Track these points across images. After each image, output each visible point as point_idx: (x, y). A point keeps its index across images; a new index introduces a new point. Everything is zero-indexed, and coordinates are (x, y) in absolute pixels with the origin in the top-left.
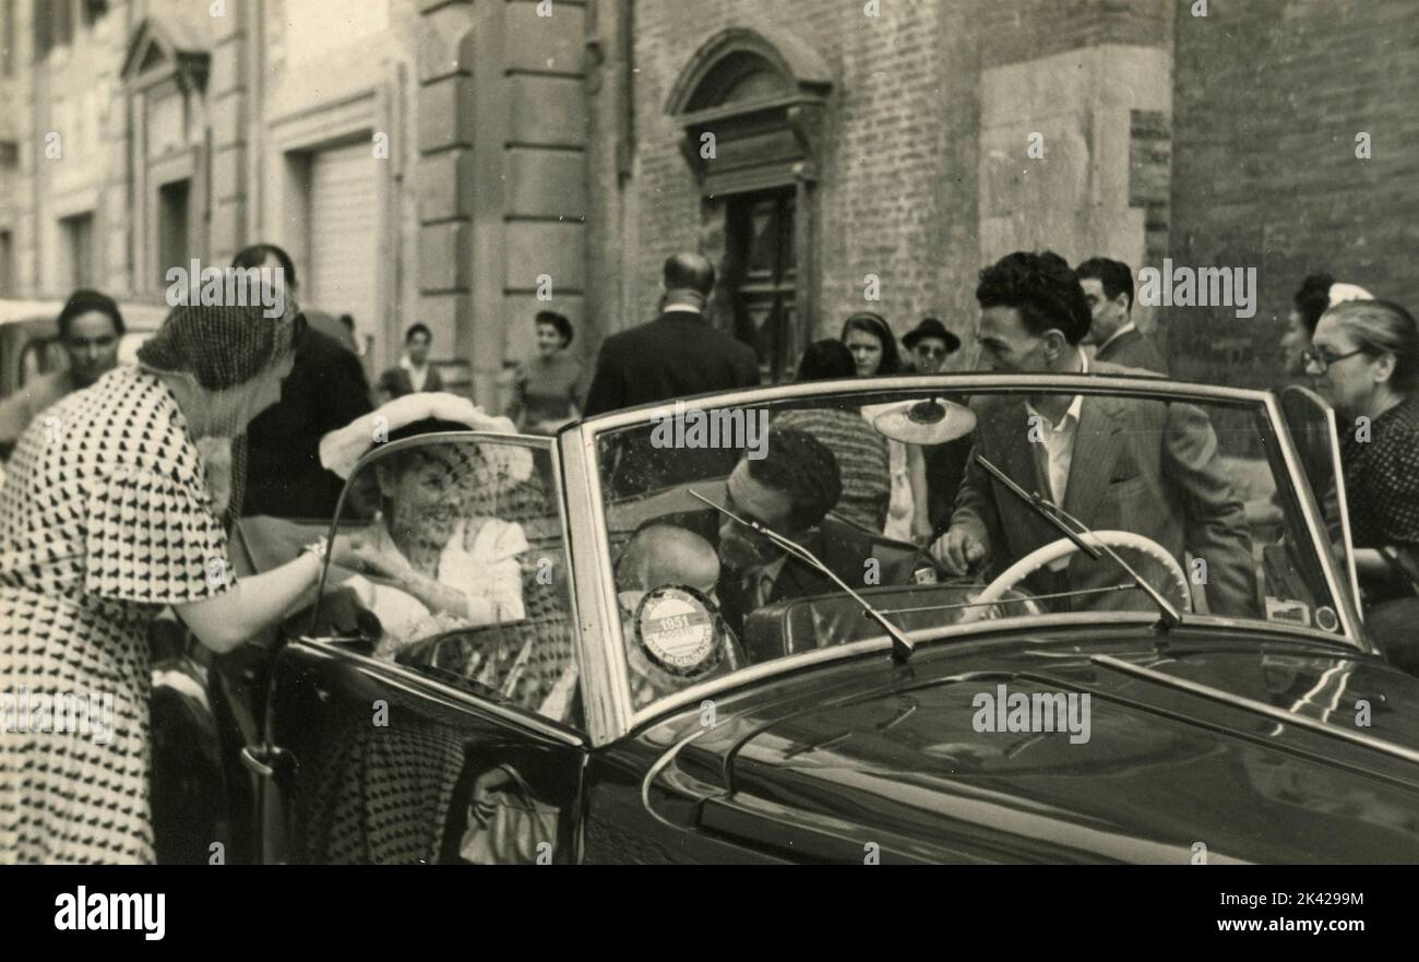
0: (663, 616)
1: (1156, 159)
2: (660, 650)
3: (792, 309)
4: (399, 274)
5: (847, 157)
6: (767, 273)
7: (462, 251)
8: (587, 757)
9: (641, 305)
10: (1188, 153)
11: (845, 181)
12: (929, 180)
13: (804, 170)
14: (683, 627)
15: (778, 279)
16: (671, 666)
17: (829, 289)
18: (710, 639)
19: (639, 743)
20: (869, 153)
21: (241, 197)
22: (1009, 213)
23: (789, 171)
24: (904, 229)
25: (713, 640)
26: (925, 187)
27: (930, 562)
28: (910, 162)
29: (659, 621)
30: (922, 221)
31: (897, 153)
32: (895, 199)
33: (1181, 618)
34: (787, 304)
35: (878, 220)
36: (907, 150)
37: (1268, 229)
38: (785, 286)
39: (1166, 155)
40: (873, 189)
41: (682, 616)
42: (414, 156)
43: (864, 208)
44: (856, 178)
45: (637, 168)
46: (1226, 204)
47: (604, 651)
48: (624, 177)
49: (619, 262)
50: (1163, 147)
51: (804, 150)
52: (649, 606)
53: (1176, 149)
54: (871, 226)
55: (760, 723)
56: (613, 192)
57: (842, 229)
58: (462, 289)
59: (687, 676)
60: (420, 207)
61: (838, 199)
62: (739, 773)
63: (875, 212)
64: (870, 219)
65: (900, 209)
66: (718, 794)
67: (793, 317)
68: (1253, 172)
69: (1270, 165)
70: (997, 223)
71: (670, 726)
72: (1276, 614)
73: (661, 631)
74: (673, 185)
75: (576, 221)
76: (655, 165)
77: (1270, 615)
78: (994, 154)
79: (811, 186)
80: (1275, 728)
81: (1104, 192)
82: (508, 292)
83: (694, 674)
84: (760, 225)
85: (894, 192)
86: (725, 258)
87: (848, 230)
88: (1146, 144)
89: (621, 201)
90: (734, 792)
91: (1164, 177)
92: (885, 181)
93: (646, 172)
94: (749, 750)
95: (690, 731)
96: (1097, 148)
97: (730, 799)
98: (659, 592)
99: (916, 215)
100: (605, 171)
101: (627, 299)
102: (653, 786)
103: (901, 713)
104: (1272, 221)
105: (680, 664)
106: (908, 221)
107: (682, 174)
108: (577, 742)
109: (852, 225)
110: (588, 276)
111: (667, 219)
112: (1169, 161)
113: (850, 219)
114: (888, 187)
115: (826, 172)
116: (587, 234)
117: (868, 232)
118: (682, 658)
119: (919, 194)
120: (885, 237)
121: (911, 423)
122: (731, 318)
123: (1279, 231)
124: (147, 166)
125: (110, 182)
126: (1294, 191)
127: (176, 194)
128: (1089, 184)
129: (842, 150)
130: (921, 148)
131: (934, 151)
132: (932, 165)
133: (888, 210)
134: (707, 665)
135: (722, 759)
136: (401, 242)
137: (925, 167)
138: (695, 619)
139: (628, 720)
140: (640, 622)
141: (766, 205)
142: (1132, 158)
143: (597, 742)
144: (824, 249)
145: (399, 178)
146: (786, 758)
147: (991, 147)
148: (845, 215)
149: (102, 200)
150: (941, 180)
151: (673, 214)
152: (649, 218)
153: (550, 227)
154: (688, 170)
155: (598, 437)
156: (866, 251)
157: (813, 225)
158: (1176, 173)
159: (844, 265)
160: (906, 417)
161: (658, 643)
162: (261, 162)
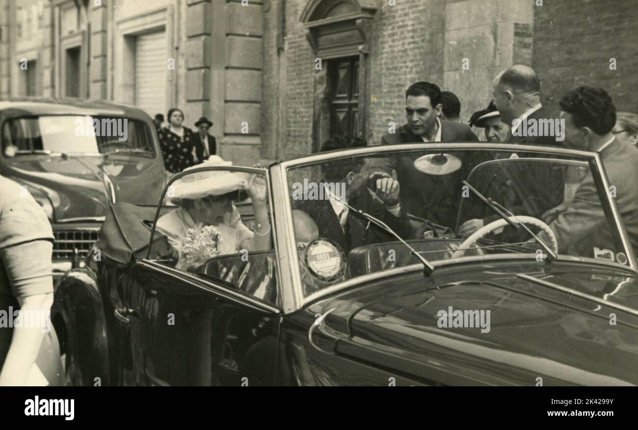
0: (318, 253)
1: (526, 46)
2: (316, 269)
3: (357, 111)
4: (177, 92)
5: (383, 43)
6: (345, 95)
7: (206, 82)
8: (282, 319)
9: (287, 108)
10: (540, 43)
11: (382, 54)
12: (421, 54)
13: (363, 48)
14: (327, 258)
15: (350, 98)
16: (321, 276)
17: (374, 103)
18: (339, 265)
19: (306, 312)
20: (393, 41)
21: (104, 56)
22: (458, 70)
23: (357, 48)
24: (409, 76)
25: (341, 265)
26: (419, 57)
27: (430, 227)
28: (412, 46)
29: (316, 255)
30: (417, 73)
31: (407, 41)
32: (405, 62)
33: (557, 257)
34: (354, 109)
35: (397, 72)
36: (411, 40)
37: (576, 78)
38: (353, 101)
39: (530, 44)
40: (394, 58)
41: (326, 253)
42: (184, 39)
43: (391, 66)
44: (387, 52)
45: (286, 47)
46: (557, 67)
47: (290, 269)
48: (280, 50)
49: (278, 89)
50: (529, 40)
51: (363, 40)
52: (311, 248)
53: (535, 42)
54: (394, 74)
55: (361, 304)
56: (275, 57)
57: (380, 76)
58: (206, 100)
59: (329, 281)
60: (186, 62)
61: (379, 62)
62: (354, 328)
63: (396, 68)
64: (393, 71)
65: (407, 67)
66: (344, 336)
67: (357, 115)
68: (570, 52)
69: (578, 50)
70: (452, 74)
71: (320, 305)
72: (599, 256)
73: (317, 260)
74: (303, 54)
75: (259, 70)
76: (294, 45)
77: (596, 256)
78: (451, 42)
79: (366, 56)
80: (596, 307)
81: (501, 60)
82: (226, 101)
83: (332, 280)
84: (342, 73)
85: (404, 59)
86: (326, 88)
87: (383, 76)
88: (521, 39)
89: (279, 60)
90: (352, 336)
91: (528, 54)
92: (400, 54)
93: (290, 48)
94: (358, 317)
95: (329, 307)
96: (499, 41)
97: (350, 340)
98: (316, 242)
99: (414, 70)
100: (272, 47)
101: (281, 106)
102: (314, 333)
103: (427, 299)
104: (578, 75)
105: (326, 276)
106: (410, 72)
107: (307, 49)
108: (277, 311)
109: (385, 74)
110: (263, 95)
111: (300, 70)
112: (531, 47)
113: (384, 71)
114: (402, 57)
115: (373, 50)
116: (263, 75)
117: (392, 77)
118: (327, 273)
119: (416, 60)
120: (400, 79)
121: (432, 165)
122: (328, 115)
123: (581, 80)
124: (61, 40)
125: (43, 47)
126: (589, 61)
127: (74, 53)
128: (495, 57)
129: (380, 40)
130: (417, 39)
131: (423, 41)
132: (422, 47)
133: (402, 67)
134: (338, 276)
135: (346, 320)
136: (178, 77)
137: (419, 48)
138: (332, 255)
139: (301, 301)
140: (307, 256)
141: (347, 64)
142: (514, 45)
143: (287, 312)
144: (372, 84)
145: (177, 48)
146: (372, 319)
147: (451, 40)
148: (382, 69)
149: (39, 55)
150: (427, 54)
151: (303, 68)
152: (291, 69)
153: (246, 72)
154: (309, 47)
155: (288, 169)
156: (391, 86)
157: (367, 73)
158: (534, 52)
159: (381, 92)
160: (429, 162)
161: (315, 266)
162: (113, 39)
